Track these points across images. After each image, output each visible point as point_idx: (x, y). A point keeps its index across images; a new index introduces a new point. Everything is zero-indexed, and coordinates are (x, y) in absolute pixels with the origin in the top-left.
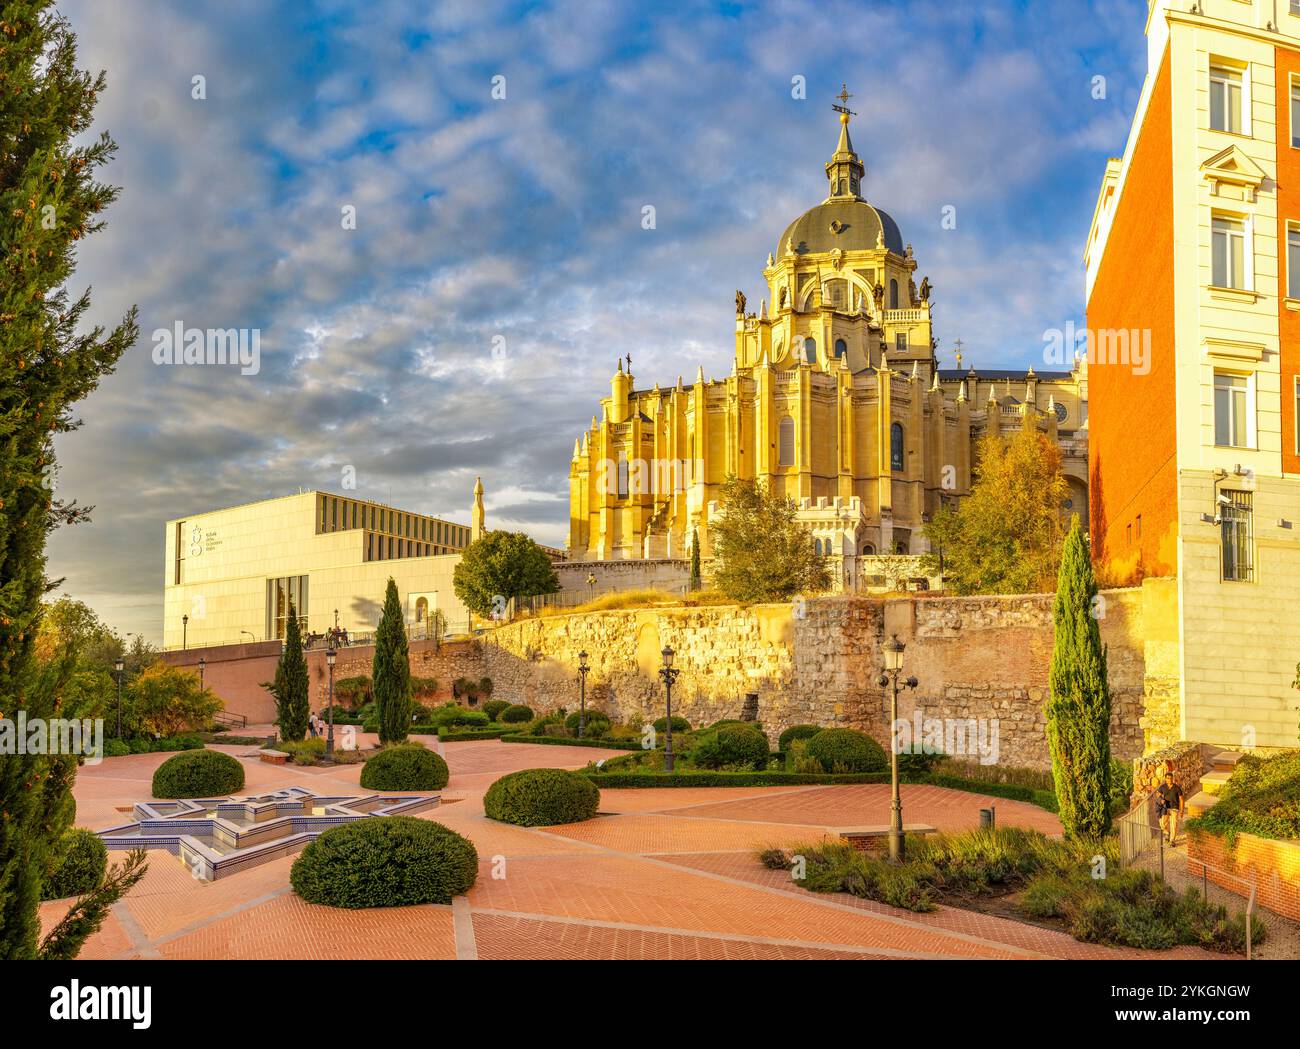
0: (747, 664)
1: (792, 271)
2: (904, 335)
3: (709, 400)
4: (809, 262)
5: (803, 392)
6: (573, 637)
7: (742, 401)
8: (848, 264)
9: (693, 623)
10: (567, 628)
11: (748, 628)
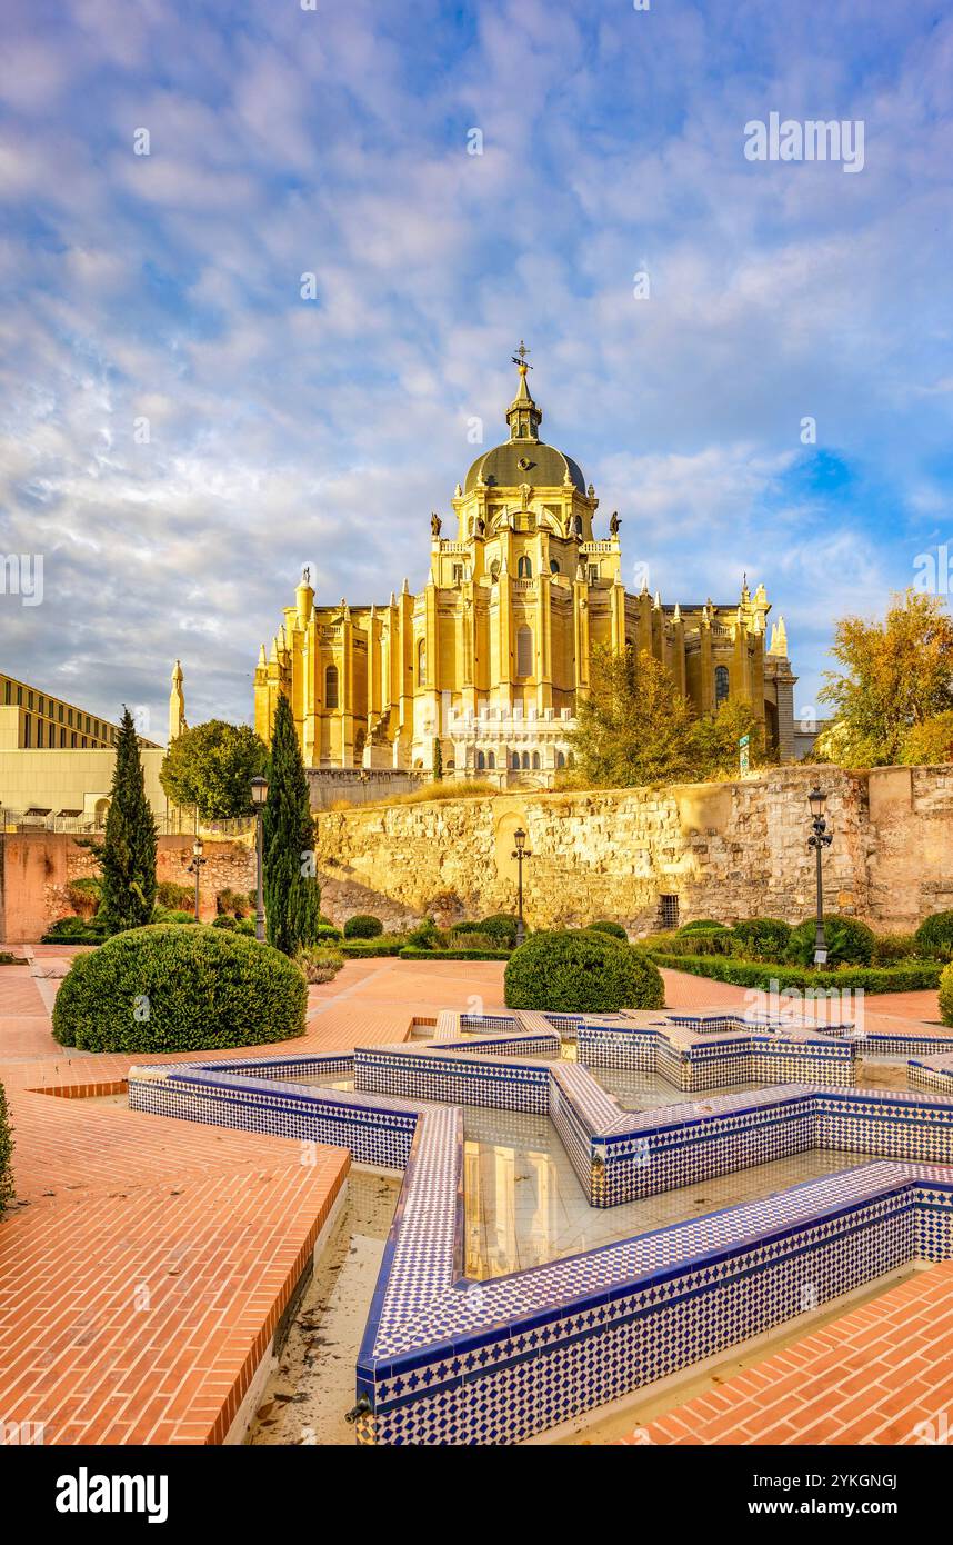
0: (660, 858)
1: (483, 501)
2: (595, 566)
3: (439, 605)
4: (499, 495)
5: (543, 600)
6: (392, 834)
7: (477, 607)
8: (536, 499)
9: (581, 811)
10: (383, 823)
11: (662, 814)
